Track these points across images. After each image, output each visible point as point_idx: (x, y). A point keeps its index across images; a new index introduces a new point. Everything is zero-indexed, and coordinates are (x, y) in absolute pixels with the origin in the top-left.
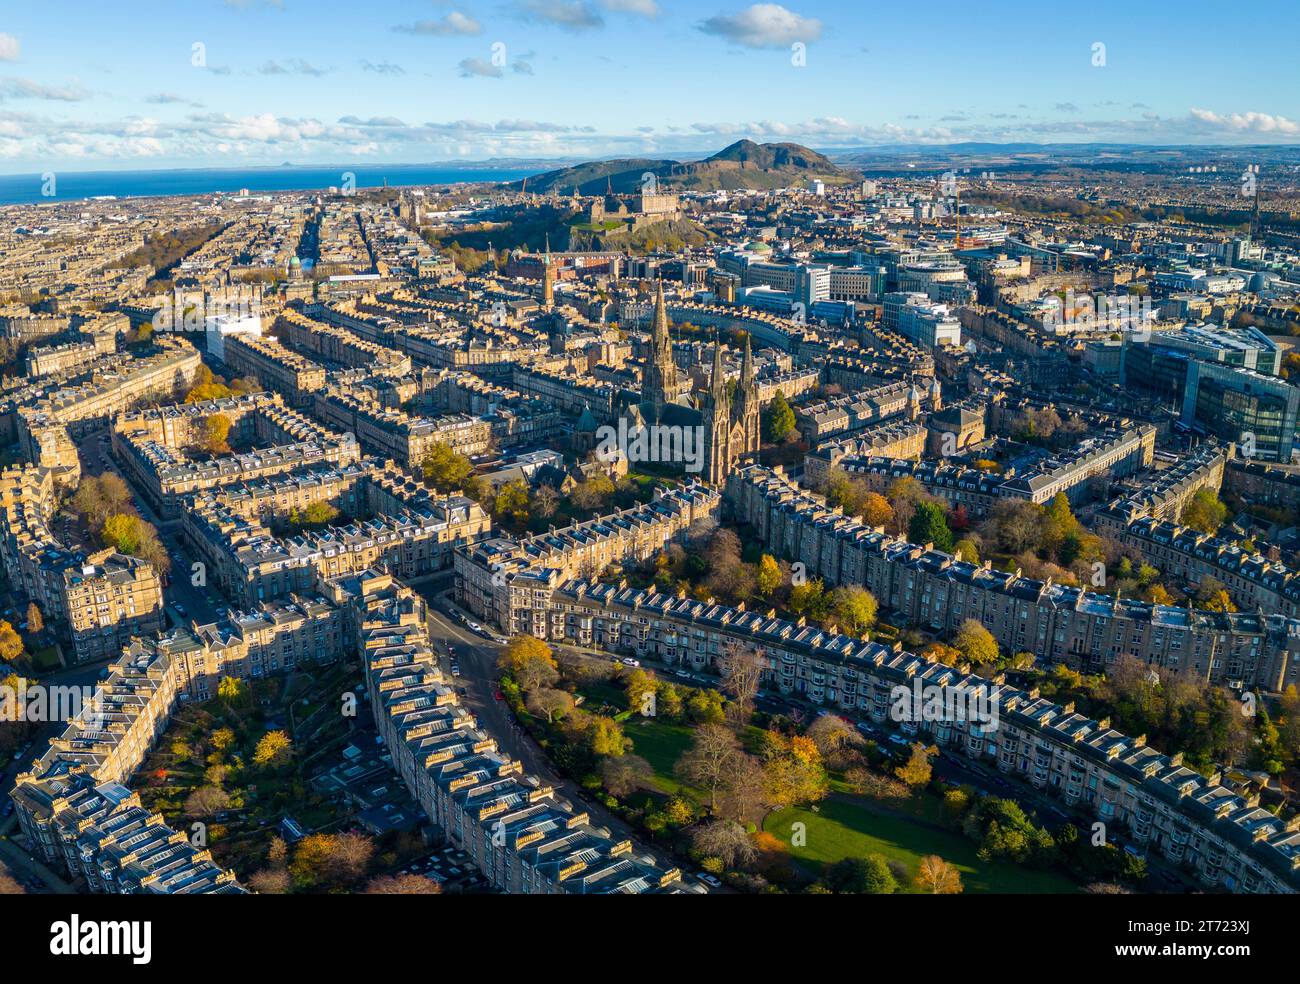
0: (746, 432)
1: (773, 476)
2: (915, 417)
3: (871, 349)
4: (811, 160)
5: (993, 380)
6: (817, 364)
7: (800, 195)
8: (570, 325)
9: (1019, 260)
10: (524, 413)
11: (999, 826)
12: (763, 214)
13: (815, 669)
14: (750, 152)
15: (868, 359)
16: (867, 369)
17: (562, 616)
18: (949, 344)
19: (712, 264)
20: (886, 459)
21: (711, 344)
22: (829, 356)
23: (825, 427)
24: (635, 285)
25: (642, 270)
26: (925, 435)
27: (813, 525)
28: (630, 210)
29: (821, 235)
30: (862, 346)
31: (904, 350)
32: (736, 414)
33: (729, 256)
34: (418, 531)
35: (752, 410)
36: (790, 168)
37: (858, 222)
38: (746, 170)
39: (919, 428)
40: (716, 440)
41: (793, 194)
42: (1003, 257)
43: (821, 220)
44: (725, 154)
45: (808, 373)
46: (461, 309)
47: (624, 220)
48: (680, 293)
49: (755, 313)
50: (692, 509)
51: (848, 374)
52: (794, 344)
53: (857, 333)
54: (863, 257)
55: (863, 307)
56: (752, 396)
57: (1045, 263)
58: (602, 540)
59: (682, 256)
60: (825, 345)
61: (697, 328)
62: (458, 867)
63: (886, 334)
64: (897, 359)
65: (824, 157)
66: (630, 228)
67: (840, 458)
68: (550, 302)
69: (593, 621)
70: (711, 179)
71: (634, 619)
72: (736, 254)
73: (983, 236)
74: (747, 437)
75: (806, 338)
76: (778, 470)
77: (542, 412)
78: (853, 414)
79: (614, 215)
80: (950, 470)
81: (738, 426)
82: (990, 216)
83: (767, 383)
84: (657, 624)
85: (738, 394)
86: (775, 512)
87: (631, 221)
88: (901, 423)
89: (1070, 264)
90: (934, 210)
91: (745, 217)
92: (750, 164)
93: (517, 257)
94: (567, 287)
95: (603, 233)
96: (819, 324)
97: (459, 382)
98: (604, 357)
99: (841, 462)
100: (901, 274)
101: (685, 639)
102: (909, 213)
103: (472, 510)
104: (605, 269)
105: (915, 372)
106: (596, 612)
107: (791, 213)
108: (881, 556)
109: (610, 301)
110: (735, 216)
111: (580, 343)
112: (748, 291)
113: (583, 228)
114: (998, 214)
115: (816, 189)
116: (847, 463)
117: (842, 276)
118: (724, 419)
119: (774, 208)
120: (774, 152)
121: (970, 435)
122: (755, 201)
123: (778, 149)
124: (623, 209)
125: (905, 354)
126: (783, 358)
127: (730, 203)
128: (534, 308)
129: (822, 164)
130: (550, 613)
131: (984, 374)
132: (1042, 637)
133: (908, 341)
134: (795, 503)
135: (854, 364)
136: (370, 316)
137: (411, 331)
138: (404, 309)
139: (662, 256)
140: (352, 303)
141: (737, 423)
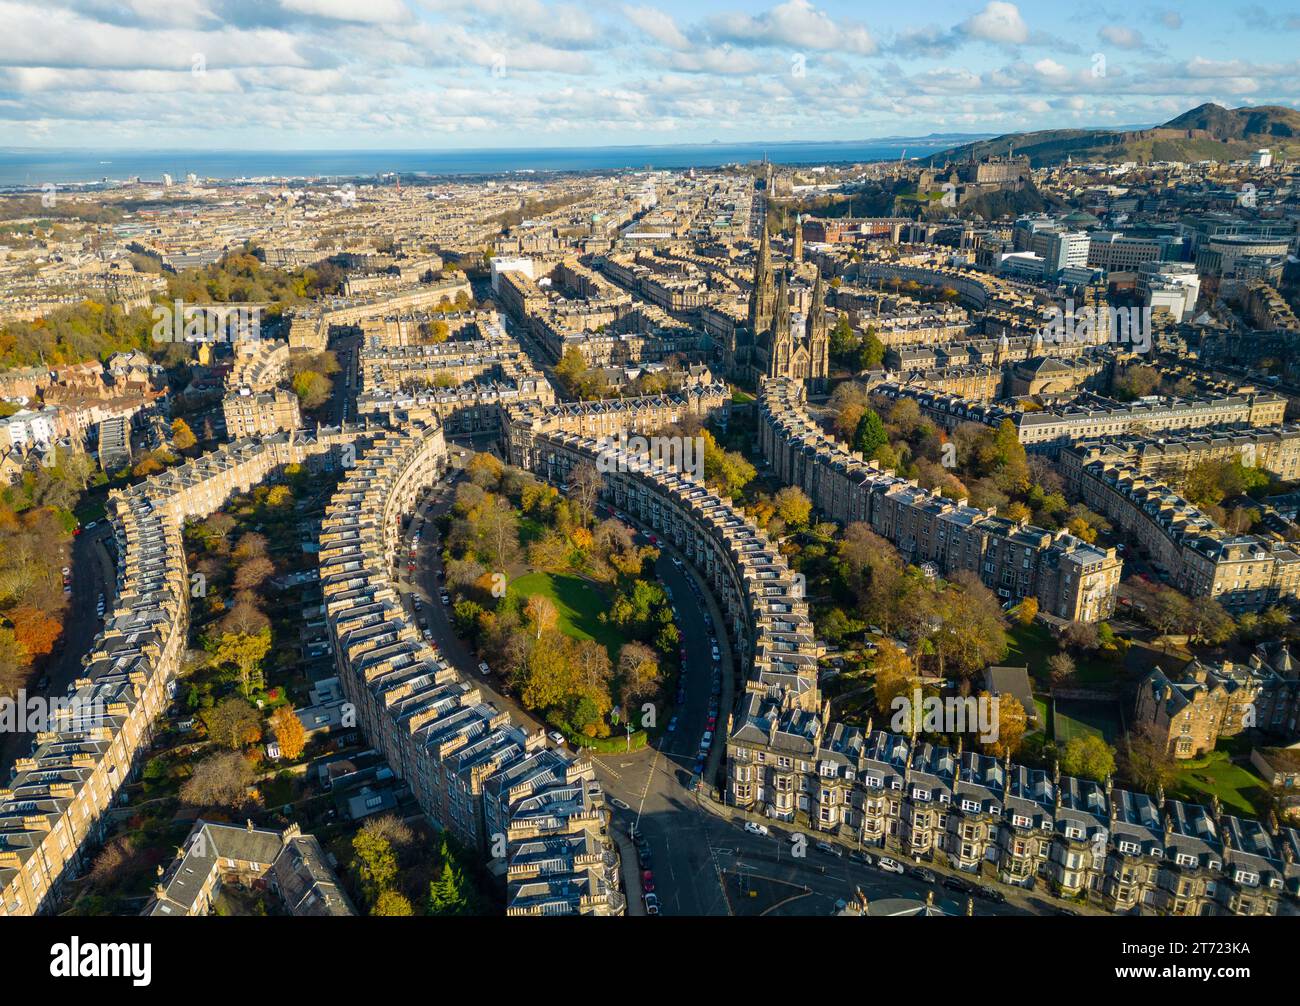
4: (1298, 127)
14: (1214, 118)
25: (923, 236)
26: (999, 379)
34: (494, 394)
67: (879, 383)
70: (1141, 150)
95: (927, 204)
97: (644, 313)
98: (797, 304)
100: (1202, 246)
103: (538, 384)
104: (886, 236)
112: (1005, 256)
113: (909, 197)
118: (786, 341)
121: (1049, 384)
130: (533, 450)
136: (634, 265)
137: (653, 277)
138: (669, 262)
139: (949, 224)
140: (631, 256)
141: (801, 347)
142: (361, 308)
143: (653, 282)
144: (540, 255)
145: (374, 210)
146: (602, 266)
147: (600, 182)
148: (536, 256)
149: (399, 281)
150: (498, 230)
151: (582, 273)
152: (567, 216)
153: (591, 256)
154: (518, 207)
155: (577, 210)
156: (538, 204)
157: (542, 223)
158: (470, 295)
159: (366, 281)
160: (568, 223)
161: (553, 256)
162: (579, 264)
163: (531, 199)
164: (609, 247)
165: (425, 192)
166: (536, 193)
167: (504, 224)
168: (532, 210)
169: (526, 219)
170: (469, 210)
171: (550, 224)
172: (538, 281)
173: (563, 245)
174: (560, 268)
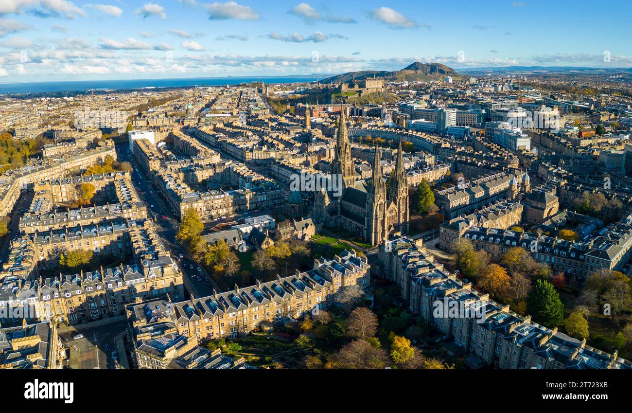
0: (399, 208)
1: (415, 248)
2: (514, 197)
3: (481, 152)
4: (446, 70)
5: (555, 171)
6: (449, 161)
7: (441, 83)
8: (314, 139)
9: (552, 107)
10: (261, 190)
12: (425, 90)
14: (420, 67)
15: (480, 157)
16: (480, 164)
18: (525, 150)
19: (397, 110)
20: (499, 230)
21: (388, 149)
22: (456, 156)
23: (454, 203)
24: (356, 119)
25: (361, 112)
26: (522, 210)
28: (360, 86)
29: (451, 98)
30: (475, 150)
31: (500, 153)
32: (391, 196)
33: (405, 106)
35: (403, 193)
36: (437, 74)
37: (469, 93)
38: (418, 74)
39: (518, 204)
40: (376, 215)
41: (437, 83)
42: (544, 106)
43: (451, 92)
44: (409, 68)
45: (444, 166)
46: (262, 130)
47: (357, 91)
48: (378, 123)
49: (416, 132)
50: (343, 278)
51: (469, 167)
52: (436, 150)
53: (471, 143)
54: (473, 106)
55: (474, 130)
56: (403, 185)
57: (565, 110)
59: (381, 106)
60: (454, 149)
61: (383, 140)
63: (489, 143)
64: (497, 157)
65: (452, 69)
66: (360, 95)
67: (466, 229)
68: (309, 127)
70: (402, 78)
72: (408, 105)
73: (531, 98)
74: (399, 212)
75: (443, 146)
76: (419, 243)
78: (472, 194)
79: (352, 89)
80: (546, 240)
81: (392, 205)
82: (530, 91)
83: (418, 172)
85: (392, 183)
86: (413, 284)
87: (360, 92)
88: (506, 201)
89: (576, 111)
90: (504, 88)
91: (416, 92)
92: (419, 72)
93: (299, 107)
94: (319, 120)
95: (347, 97)
96: (450, 138)
97: (235, 169)
98: (328, 155)
99: (467, 232)
100: (493, 114)
102: (492, 90)
105: (509, 166)
107: (437, 89)
110: (411, 91)
111: (317, 148)
112: (413, 122)
113: (338, 95)
114: (534, 90)
115: (448, 80)
116: (471, 233)
117: (462, 114)
118: (382, 201)
119: (429, 88)
120: (430, 67)
121: (551, 210)
122: (421, 86)
123: (432, 66)
124: (356, 87)
125: (501, 155)
126: (429, 157)
127: (409, 86)
128: (300, 130)
129: (451, 72)
131: (548, 168)
133: (501, 148)
134: (430, 276)
135: (472, 161)
136: (215, 133)
137: (230, 140)
138: (234, 130)
139: (371, 106)
140: (211, 127)
141: (392, 203)
142: (41, 172)
143: (230, 144)
144: (158, 128)
145: (79, 105)
146: (194, 133)
147: (184, 91)
148: (156, 128)
149: (74, 147)
150: (137, 113)
151: (185, 139)
152: (172, 106)
153: (188, 127)
154: (147, 102)
155: (176, 103)
156: (157, 101)
157: (159, 109)
158: (115, 157)
159: (55, 148)
160: (173, 109)
161: (166, 128)
162: (182, 133)
163: (153, 99)
164: (197, 122)
165: (105, 97)
166: (156, 96)
167: (139, 110)
168: (153, 103)
169: (150, 108)
170: (123, 104)
171: (164, 110)
172: (158, 144)
173: (171, 121)
174: (171, 135)
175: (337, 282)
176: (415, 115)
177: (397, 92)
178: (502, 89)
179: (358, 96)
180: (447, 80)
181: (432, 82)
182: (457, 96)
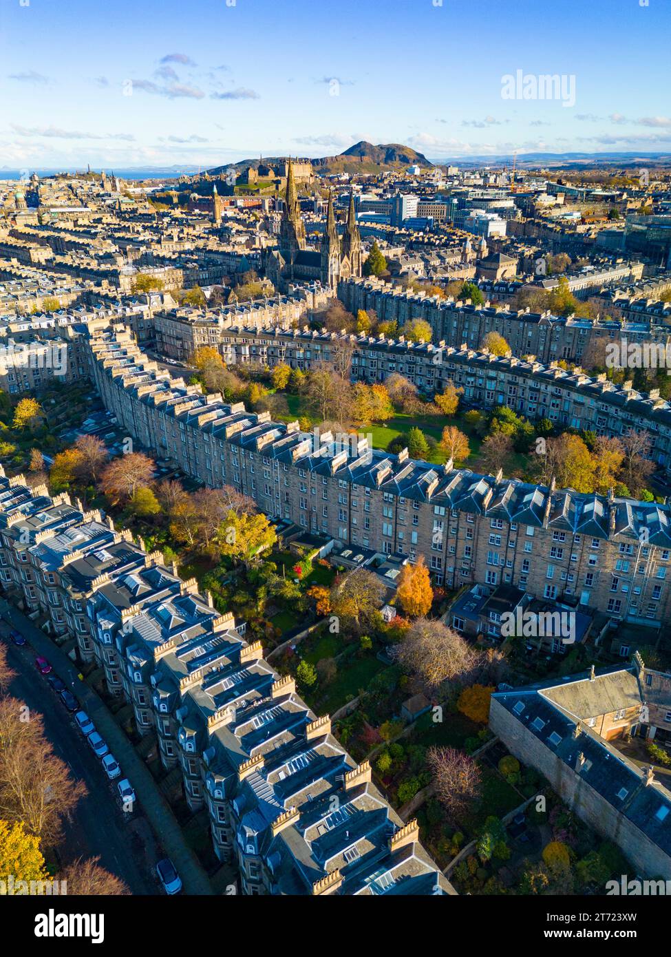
0: (352, 264)
1: (368, 280)
2: (468, 261)
3: (444, 236)
4: (412, 157)
6: (404, 242)
7: (402, 174)
8: (233, 231)
9: (556, 196)
11: (498, 422)
13: (389, 361)
14: (367, 151)
16: (438, 242)
17: (229, 346)
18: (498, 236)
20: (445, 278)
22: (413, 239)
24: (281, 215)
26: (474, 270)
27: (393, 298)
28: (276, 175)
31: (465, 236)
32: (345, 251)
33: (347, 197)
34: (128, 309)
35: (355, 248)
36: (397, 163)
38: (364, 163)
39: (470, 266)
40: (331, 267)
41: (395, 174)
42: (544, 195)
43: (415, 184)
44: (348, 152)
45: (397, 247)
46: (155, 225)
47: (272, 181)
49: (363, 223)
50: (314, 297)
51: (426, 246)
52: (388, 236)
56: (355, 238)
57: (575, 199)
58: (254, 311)
59: (313, 198)
60: (411, 234)
62: (166, 468)
63: (454, 230)
64: (460, 240)
65: (422, 156)
66: (277, 188)
67: (415, 277)
68: (219, 221)
69: (250, 347)
71: (276, 343)
73: (531, 188)
74: (352, 268)
75: (397, 232)
76: (372, 277)
77: (214, 265)
78: (426, 262)
79: (265, 178)
81: (346, 259)
84: (289, 345)
86: (369, 294)
87: (278, 182)
89: (594, 199)
90: (498, 179)
91: (362, 187)
92: (366, 159)
93: (194, 198)
94: (231, 215)
95: (258, 191)
97: (154, 254)
98: (257, 244)
99: (415, 280)
101: (308, 353)
102: (480, 181)
103: (165, 297)
104: (260, 207)
106: (251, 340)
107: (394, 182)
108: (437, 308)
109: (262, 220)
111: (241, 239)
112: (359, 214)
113: (243, 187)
114: (545, 182)
115: (414, 171)
116: (419, 280)
117: (427, 205)
118: (336, 253)
119: (382, 181)
120: (384, 151)
121: (505, 271)
122: (369, 179)
123: (388, 149)
124: (272, 175)
126: (380, 242)
127: (351, 179)
128: (208, 225)
129: (420, 160)
130: (221, 346)
132: (541, 348)
133: (468, 232)
134: (381, 289)
141: (346, 257)
175: (310, 297)
176: (362, 207)
177: (332, 188)
178: (495, 181)
179: (274, 189)
180: (412, 171)
181: (386, 173)
182: (424, 190)
